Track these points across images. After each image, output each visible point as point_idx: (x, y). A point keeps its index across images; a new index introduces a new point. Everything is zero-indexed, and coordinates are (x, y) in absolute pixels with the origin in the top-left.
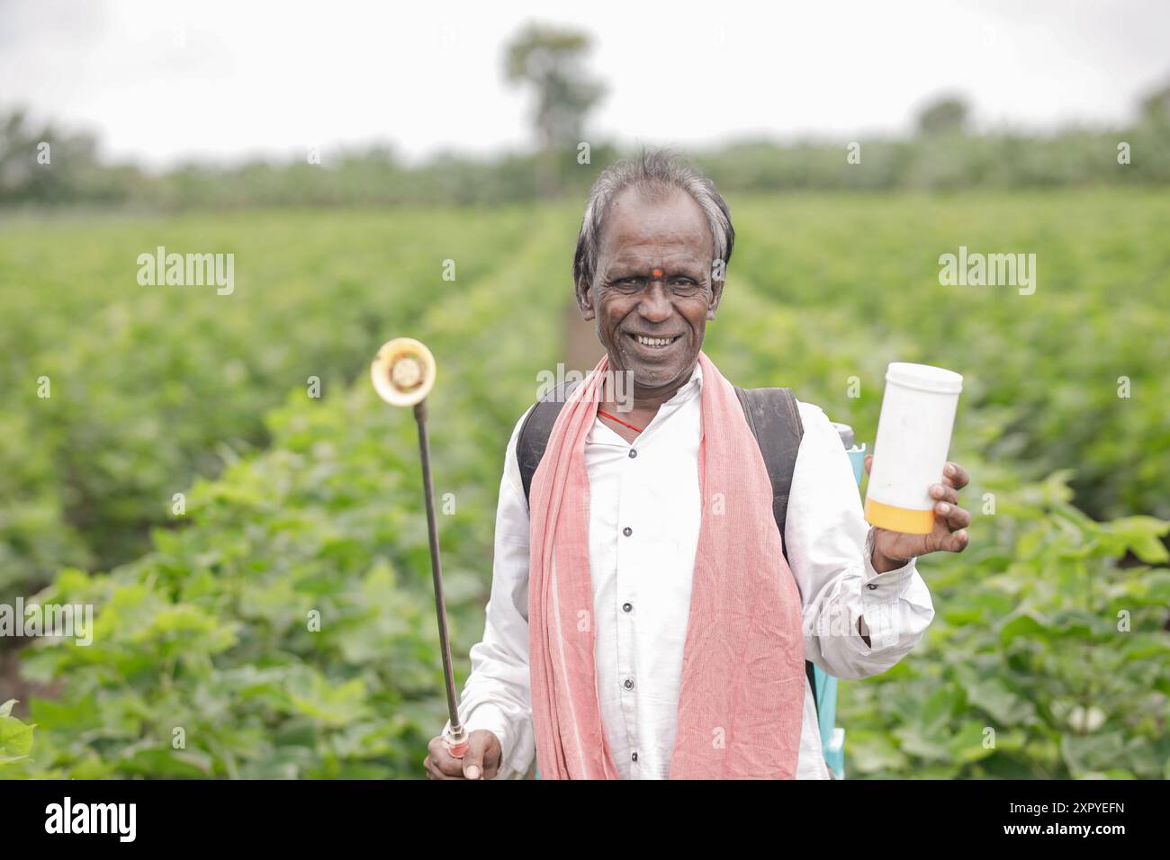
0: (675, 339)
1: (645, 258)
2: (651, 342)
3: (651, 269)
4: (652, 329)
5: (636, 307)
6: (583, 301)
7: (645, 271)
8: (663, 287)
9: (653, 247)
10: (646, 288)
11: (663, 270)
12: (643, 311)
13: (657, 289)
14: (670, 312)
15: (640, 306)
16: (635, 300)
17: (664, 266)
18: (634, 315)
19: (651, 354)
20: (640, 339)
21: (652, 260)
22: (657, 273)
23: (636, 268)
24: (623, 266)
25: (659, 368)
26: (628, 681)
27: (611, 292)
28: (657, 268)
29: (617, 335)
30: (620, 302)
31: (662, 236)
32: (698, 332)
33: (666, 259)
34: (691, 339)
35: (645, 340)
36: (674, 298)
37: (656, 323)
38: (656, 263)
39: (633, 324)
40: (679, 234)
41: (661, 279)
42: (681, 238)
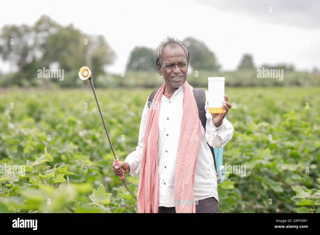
0: (181, 77)
1: (173, 60)
2: (177, 78)
3: (175, 62)
4: (177, 75)
5: (172, 71)
6: (160, 71)
7: (174, 63)
8: (178, 66)
9: (175, 58)
10: (174, 66)
11: (177, 62)
12: (174, 72)
13: (177, 67)
14: (180, 71)
15: (173, 71)
16: (172, 69)
17: (178, 61)
18: (172, 73)
19: (177, 80)
20: (174, 78)
21: (175, 60)
22: (176, 63)
23: (172, 62)
24: (169, 62)
25: (179, 83)
26: (166, 151)
27: (167, 68)
28: (176, 62)
29: (169, 77)
30: (169, 71)
31: (176, 55)
32: (186, 75)
33: (178, 60)
34: (185, 77)
35: (175, 78)
36: (180, 68)
37: (177, 74)
38: (176, 61)
39: (172, 75)
40: (180, 54)
41: (177, 64)
42: (181, 55)
